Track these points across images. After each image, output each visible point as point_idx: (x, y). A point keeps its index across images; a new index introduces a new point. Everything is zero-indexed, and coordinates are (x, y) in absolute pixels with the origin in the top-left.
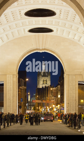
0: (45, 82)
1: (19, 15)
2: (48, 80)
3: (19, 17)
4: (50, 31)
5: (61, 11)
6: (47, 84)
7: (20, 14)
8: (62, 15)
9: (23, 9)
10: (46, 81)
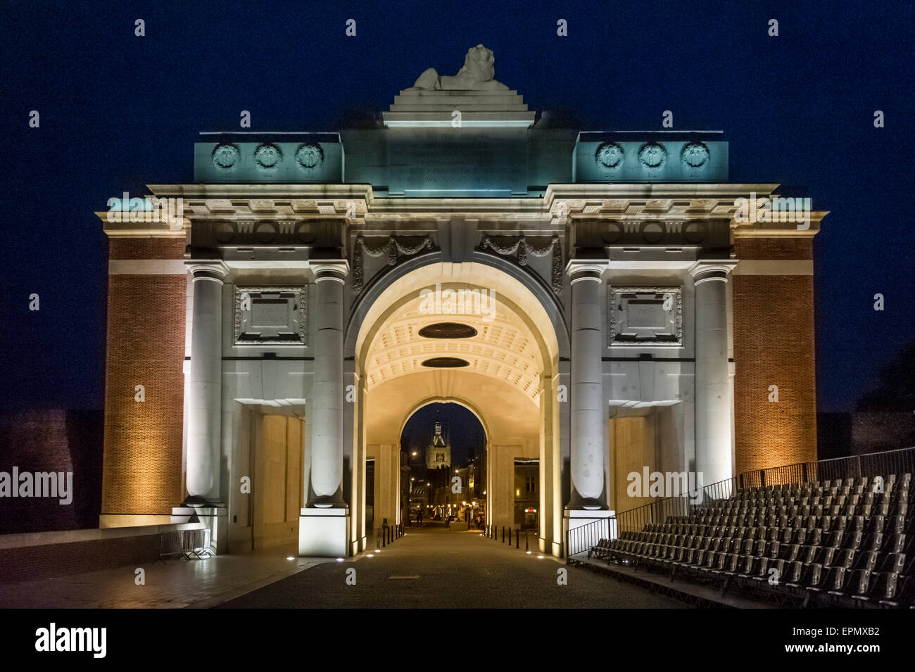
0: (440, 457)
1: (408, 334)
2: (445, 454)
3: (408, 339)
4: (463, 363)
5: (486, 328)
6: (443, 461)
7: (410, 332)
8: (488, 335)
9: (417, 324)
10: (443, 455)
